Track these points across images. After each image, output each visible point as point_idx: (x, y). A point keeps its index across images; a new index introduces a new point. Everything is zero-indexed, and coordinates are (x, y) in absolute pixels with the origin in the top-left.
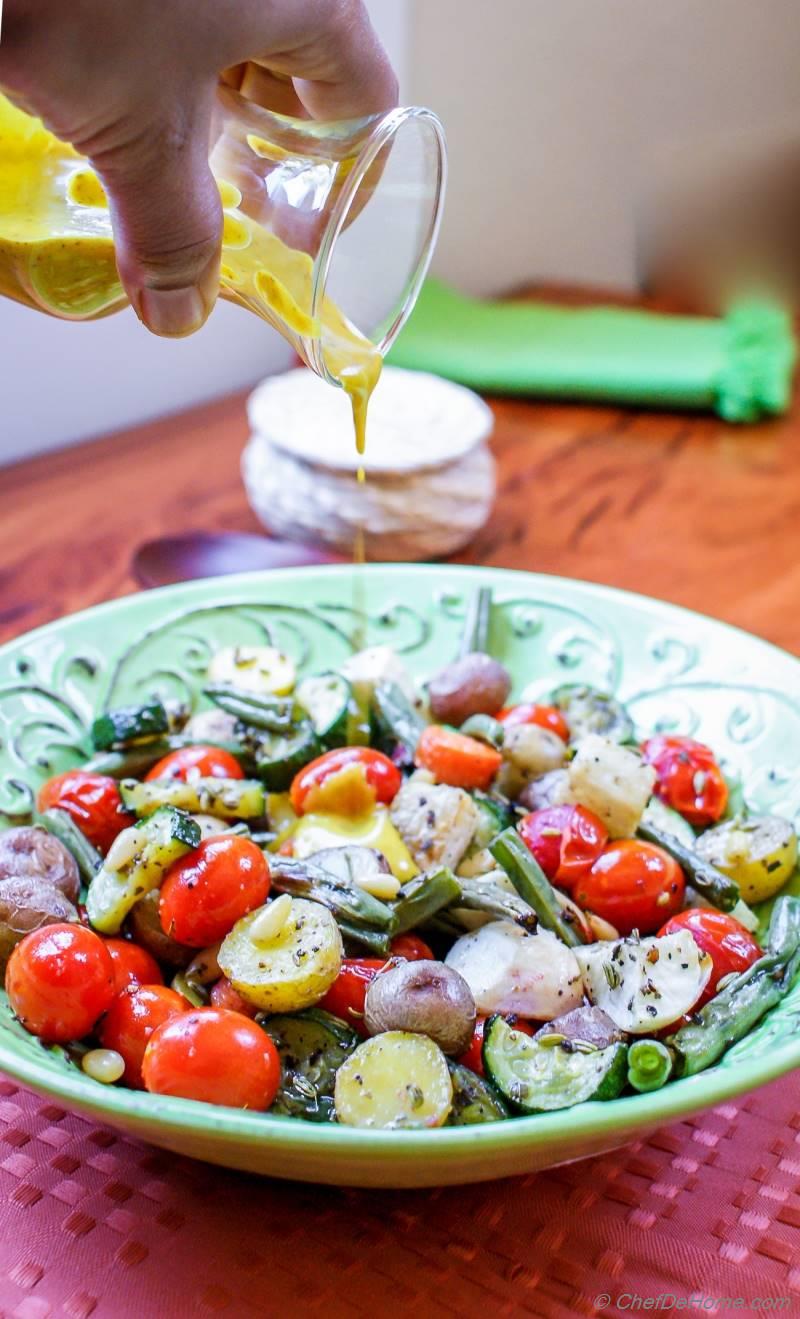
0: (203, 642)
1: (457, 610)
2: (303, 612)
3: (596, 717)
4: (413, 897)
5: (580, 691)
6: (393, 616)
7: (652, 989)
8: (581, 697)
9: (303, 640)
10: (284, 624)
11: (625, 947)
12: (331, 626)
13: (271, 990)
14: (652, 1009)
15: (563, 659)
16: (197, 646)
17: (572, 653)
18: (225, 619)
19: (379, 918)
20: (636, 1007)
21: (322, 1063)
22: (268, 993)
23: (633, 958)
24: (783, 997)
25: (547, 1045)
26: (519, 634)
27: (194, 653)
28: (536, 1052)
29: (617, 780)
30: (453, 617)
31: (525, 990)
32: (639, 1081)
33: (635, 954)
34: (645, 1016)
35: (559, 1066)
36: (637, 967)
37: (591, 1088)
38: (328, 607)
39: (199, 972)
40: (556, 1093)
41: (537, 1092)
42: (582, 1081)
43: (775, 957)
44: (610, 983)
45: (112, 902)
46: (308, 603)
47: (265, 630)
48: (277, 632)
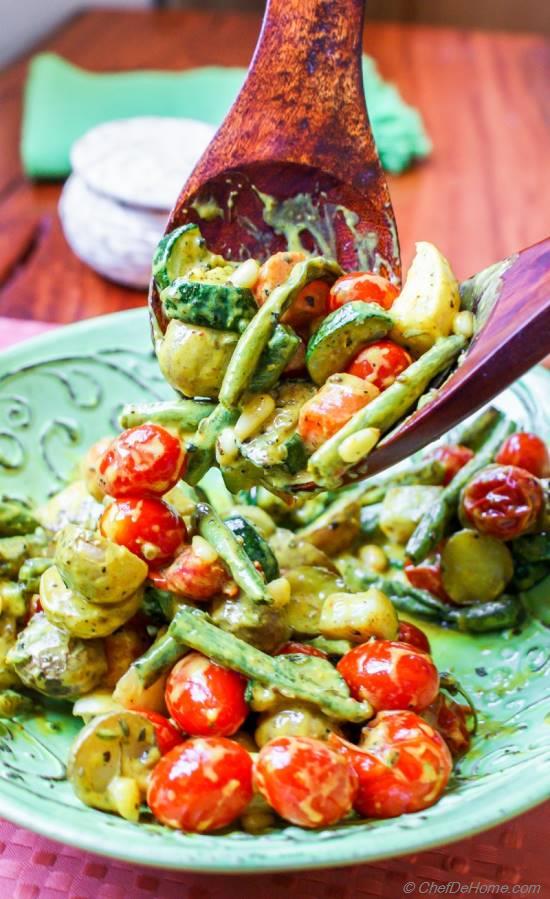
0: (18, 402)
2: (89, 360)
9: (95, 382)
10: (76, 373)
12: (113, 368)
16: (16, 407)
18: (30, 378)
27: (15, 413)
38: (108, 352)
46: (91, 351)
47: (65, 382)
48: (74, 381)
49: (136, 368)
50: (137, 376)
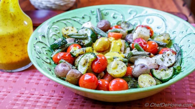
0: (57, 28)
1: (94, 13)
2: (70, 19)
3: (126, 25)
4: (127, 56)
5: (122, 22)
6: (84, 16)
7: (170, 59)
8: (123, 23)
9: (71, 24)
10: (67, 22)
11: (163, 55)
12: (75, 21)
13: (121, 74)
14: (171, 62)
15: (114, 17)
16: (57, 29)
17: (115, 16)
18: (58, 23)
19: (126, 61)
20: (169, 62)
21: (129, 83)
22: (120, 75)
23: (166, 56)
24: (182, 57)
25: (162, 71)
26: (105, 15)
27: (56, 30)
28: (161, 72)
29: (145, 33)
30: (94, 15)
31: (150, 65)
32: (178, 71)
33: (166, 55)
34: (171, 63)
35: (165, 73)
36: (167, 57)
37: (171, 74)
38: (73, 17)
39: (100, 77)
40: (166, 76)
41: (163, 77)
42: (169, 74)
43: (179, 52)
44: (162, 61)
45: (85, 70)
46: (70, 18)
47: (65, 24)
48: (67, 23)
49: (79, 21)
50: (80, 22)
